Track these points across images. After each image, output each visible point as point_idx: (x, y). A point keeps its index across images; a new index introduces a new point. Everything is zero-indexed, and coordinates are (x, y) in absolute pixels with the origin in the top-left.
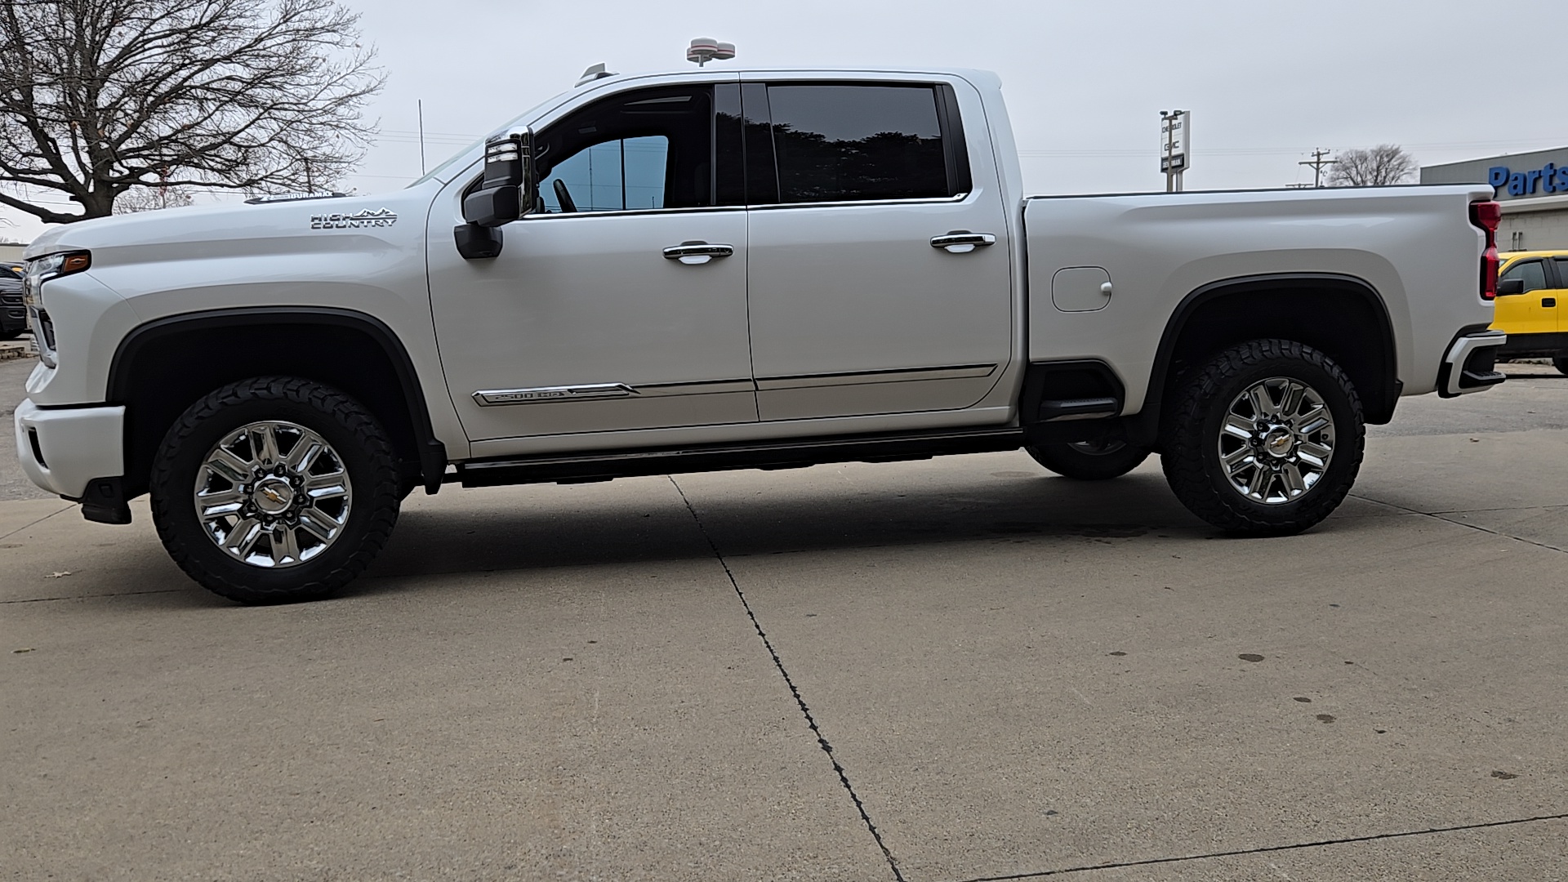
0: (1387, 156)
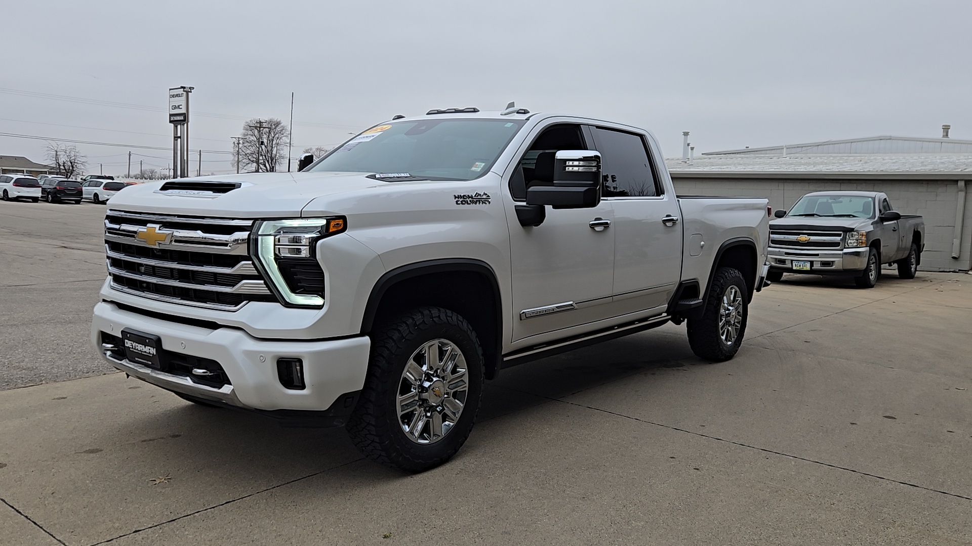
0: (274, 125)
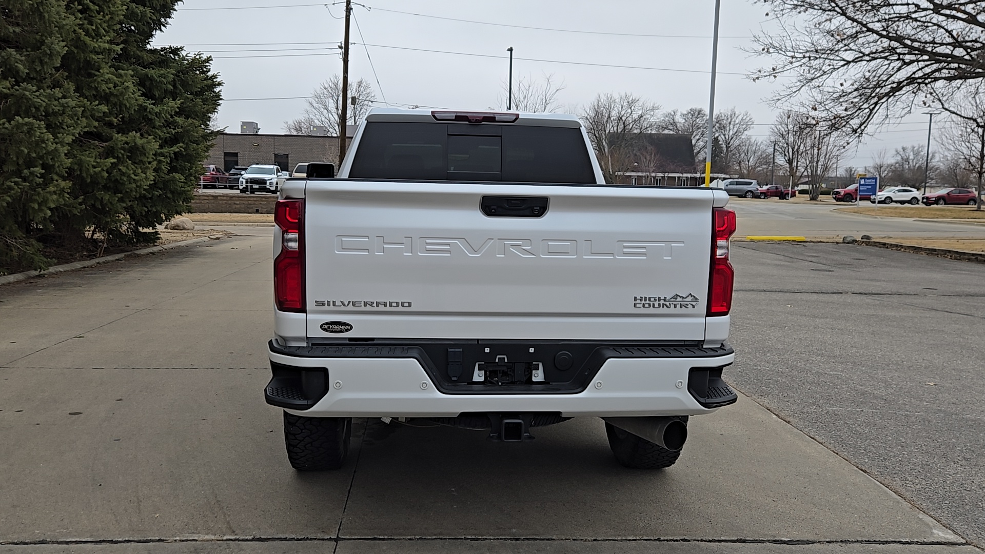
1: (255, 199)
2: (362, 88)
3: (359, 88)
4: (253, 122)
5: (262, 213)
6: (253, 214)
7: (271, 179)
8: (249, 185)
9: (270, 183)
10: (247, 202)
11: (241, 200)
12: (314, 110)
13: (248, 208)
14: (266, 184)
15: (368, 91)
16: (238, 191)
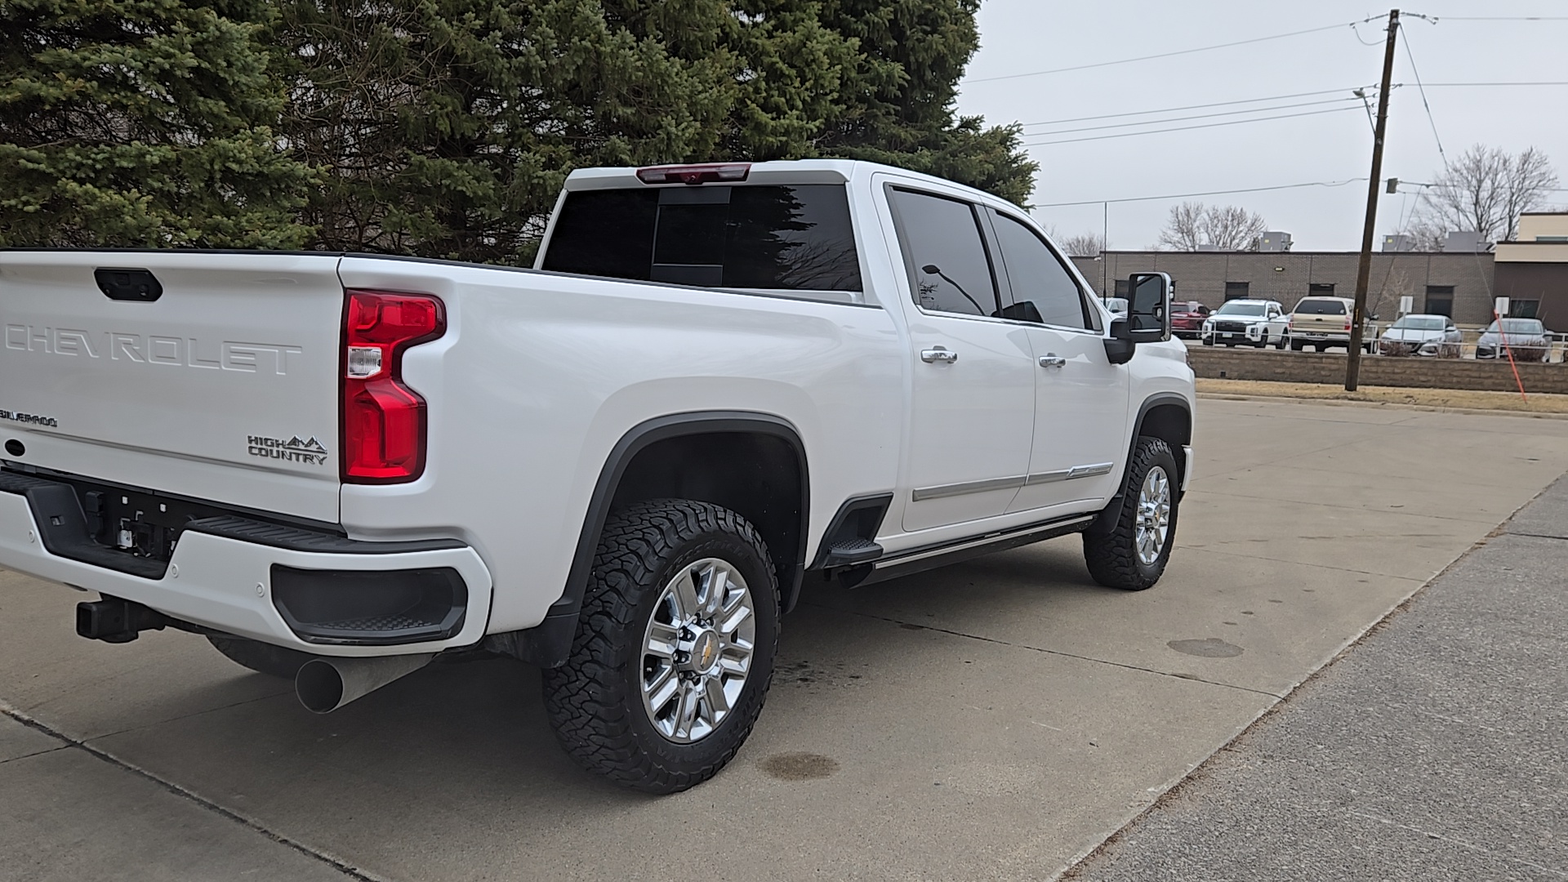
1: (1221, 355)
2: (1531, 165)
3: (1523, 165)
4: (1281, 233)
5: (1230, 379)
6: (1215, 380)
7: (1255, 324)
8: (1215, 332)
9: (1252, 330)
10: (1207, 360)
11: (1199, 356)
12: (1431, 209)
13: (1209, 369)
14: (1244, 331)
15: (1543, 169)
16: (1201, 343)
